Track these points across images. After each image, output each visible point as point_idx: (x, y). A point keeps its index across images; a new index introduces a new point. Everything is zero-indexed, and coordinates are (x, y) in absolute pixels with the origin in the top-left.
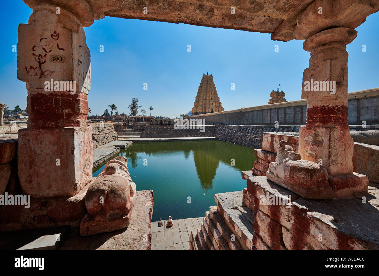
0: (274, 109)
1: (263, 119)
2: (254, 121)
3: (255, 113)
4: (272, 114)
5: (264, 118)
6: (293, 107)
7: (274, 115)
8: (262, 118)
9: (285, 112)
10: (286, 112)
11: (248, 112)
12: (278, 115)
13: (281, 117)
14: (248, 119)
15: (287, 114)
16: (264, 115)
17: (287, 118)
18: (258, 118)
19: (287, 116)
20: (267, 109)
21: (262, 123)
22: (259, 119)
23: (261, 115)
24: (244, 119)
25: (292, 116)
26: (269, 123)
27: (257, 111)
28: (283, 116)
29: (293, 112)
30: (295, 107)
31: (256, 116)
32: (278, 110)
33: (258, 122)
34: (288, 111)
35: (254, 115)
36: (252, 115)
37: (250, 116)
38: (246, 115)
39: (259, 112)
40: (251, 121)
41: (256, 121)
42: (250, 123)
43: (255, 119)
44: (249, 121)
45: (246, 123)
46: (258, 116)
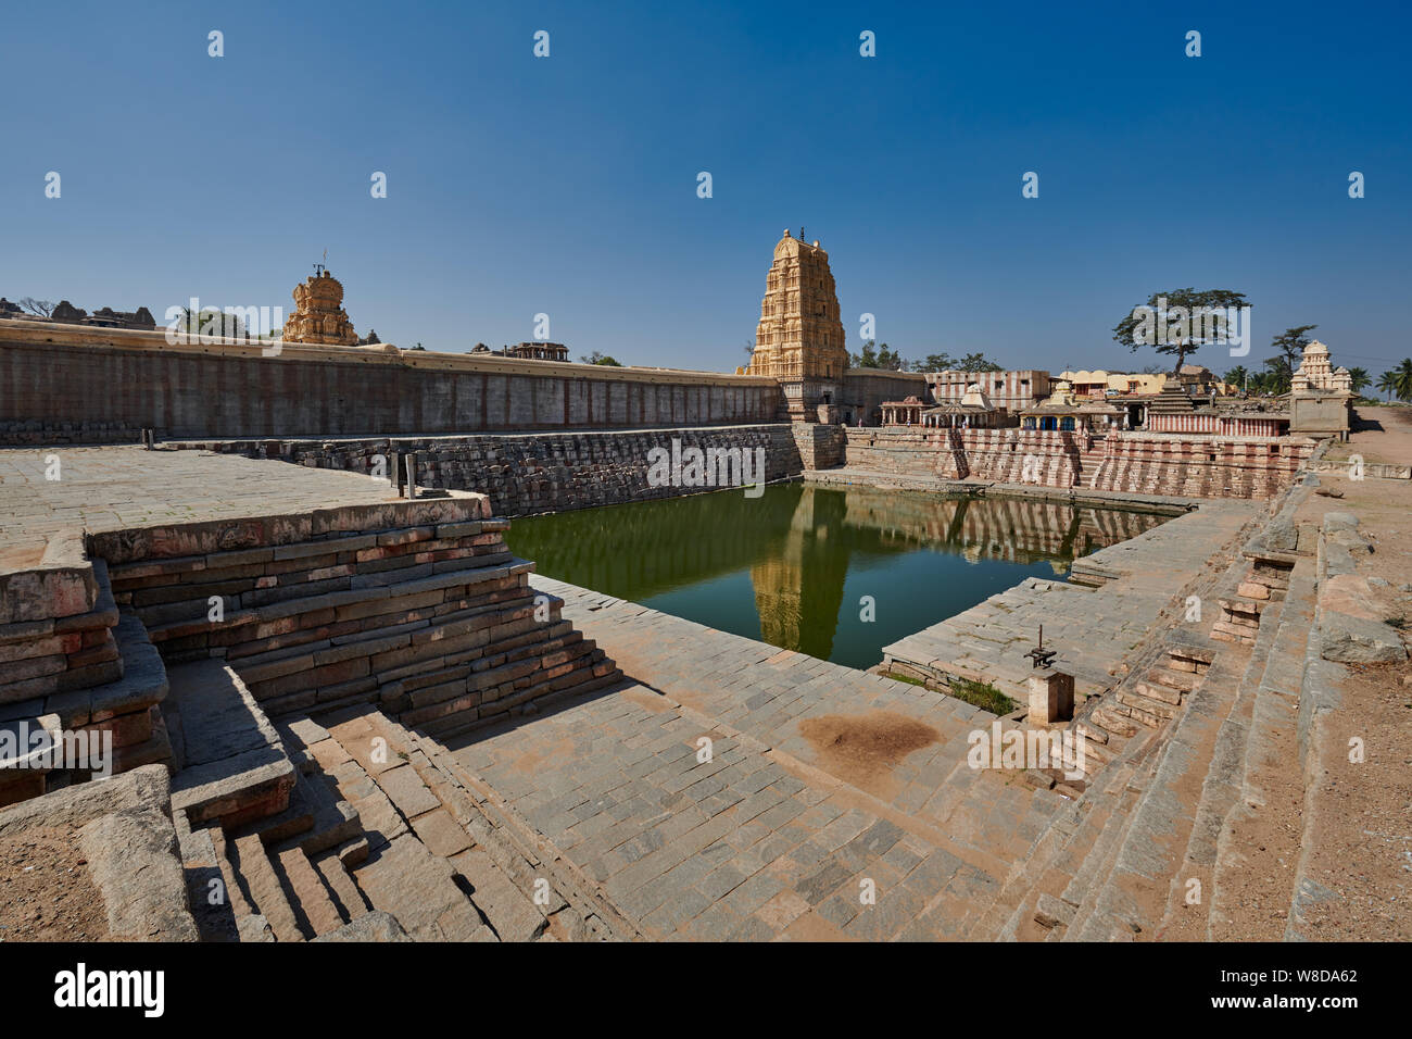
0: (578, 380)
1: (534, 411)
2: (489, 414)
3: (498, 383)
4: (573, 397)
5: (541, 406)
7: (579, 397)
8: (534, 404)
9: (608, 393)
10: (612, 395)
11: (457, 374)
12: (590, 401)
13: (599, 407)
14: (453, 407)
15: (614, 398)
16: (541, 395)
17: (612, 411)
18: (513, 406)
19: (613, 404)
20: (555, 378)
22: (521, 409)
23: (530, 393)
24: (425, 407)
25: (623, 404)
26: (562, 422)
27: (509, 377)
28: (603, 405)
29: (625, 396)
30: (630, 384)
31: (500, 396)
32: (590, 385)
34: (616, 392)
35: (493, 391)
36: (478, 391)
37: (468, 393)
38: (444, 388)
39: (517, 381)
40: (473, 418)
41: (502, 414)
42: (469, 426)
43: (499, 409)
44: (457, 413)
45: (439, 423)
46: (511, 399)
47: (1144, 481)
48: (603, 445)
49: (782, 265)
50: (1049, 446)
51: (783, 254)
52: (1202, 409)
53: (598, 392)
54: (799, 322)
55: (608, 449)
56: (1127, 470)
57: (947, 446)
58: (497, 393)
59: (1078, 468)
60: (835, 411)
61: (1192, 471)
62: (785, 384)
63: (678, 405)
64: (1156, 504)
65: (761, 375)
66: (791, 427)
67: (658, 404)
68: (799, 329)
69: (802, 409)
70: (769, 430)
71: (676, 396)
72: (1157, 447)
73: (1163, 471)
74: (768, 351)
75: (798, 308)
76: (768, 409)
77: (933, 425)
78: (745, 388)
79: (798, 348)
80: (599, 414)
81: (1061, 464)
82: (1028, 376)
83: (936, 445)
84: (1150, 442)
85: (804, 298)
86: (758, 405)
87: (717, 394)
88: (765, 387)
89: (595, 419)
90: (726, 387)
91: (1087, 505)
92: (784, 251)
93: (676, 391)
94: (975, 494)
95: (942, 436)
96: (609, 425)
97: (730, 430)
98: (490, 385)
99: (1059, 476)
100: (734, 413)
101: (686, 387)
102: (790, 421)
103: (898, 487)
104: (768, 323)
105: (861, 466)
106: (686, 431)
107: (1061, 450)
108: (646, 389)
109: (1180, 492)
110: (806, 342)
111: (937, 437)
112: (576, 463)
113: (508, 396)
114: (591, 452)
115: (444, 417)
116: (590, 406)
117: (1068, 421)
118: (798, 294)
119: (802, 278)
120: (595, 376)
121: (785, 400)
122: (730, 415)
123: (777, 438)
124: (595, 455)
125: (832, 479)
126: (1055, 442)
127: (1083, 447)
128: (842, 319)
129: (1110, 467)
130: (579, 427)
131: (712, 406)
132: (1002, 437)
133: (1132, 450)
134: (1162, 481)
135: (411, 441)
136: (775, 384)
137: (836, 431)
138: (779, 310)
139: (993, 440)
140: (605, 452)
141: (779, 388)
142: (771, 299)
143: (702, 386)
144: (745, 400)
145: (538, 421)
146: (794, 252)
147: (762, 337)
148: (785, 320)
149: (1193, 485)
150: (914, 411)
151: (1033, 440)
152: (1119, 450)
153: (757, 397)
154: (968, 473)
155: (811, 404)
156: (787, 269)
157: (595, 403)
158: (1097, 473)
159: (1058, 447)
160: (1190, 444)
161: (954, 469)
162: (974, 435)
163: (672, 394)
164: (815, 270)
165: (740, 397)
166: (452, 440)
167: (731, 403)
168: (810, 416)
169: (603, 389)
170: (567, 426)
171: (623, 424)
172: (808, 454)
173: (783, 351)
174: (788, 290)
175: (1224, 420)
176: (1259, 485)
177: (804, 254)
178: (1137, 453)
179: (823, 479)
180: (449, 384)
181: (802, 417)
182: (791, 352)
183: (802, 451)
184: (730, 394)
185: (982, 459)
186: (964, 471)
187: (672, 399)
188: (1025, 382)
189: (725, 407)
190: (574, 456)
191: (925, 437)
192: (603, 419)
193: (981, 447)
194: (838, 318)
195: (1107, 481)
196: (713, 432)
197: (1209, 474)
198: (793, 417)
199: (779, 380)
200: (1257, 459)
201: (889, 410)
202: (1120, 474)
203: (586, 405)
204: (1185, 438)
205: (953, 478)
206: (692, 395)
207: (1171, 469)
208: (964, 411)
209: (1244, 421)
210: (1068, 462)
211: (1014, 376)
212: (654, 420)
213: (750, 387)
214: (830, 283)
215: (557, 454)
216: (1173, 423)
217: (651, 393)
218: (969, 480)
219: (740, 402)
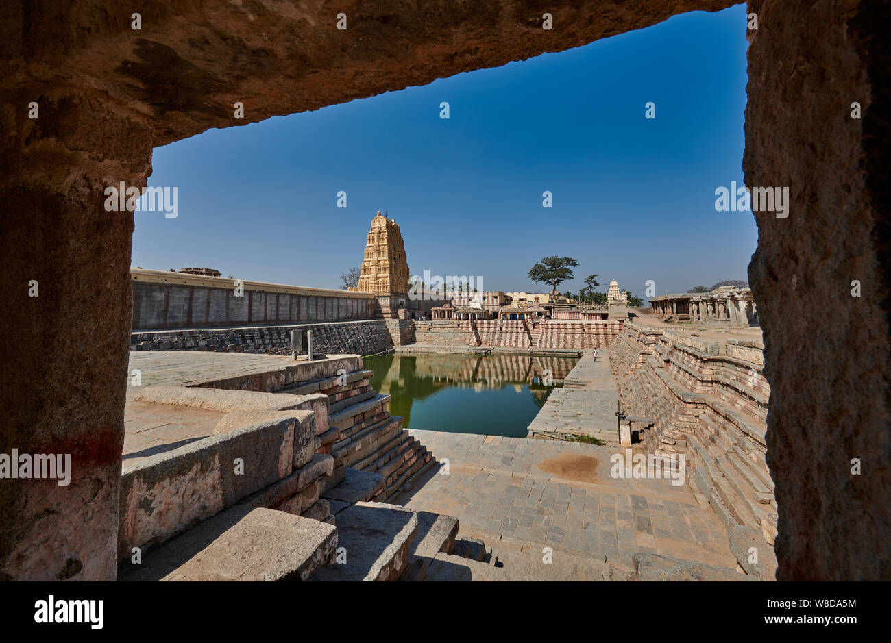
0: (258, 292)
1: (227, 313)
2: (194, 315)
3: (201, 293)
4: (255, 304)
5: (233, 310)
6: (288, 294)
7: (259, 304)
8: (227, 308)
9: (278, 301)
10: (280, 302)
11: (170, 286)
12: (266, 306)
13: (271, 310)
14: (166, 310)
15: (281, 305)
17: (280, 313)
18: (212, 310)
19: (281, 308)
21: (224, 320)
22: (217, 312)
23: (224, 301)
24: (142, 310)
25: (287, 308)
26: (247, 320)
27: (210, 289)
28: (274, 309)
29: (288, 303)
30: (292, 296)
31: (203, 303)
32: (266, 296)
33: (211, 319)
34: (283, 300)
35: (198, 298)
36: (185, 299)
37: (179, 300)
38: (159, 296)
39: (216, 292)
40: (181, 317)
41: (204, 315)
42: (177, 324)
43: (201, 312)
44: (169, 315)
45: (153, 322)
46: (211, 305)
47: (559, 343)
48: (279, 334)
49: (376, 230)
50: (517, 328)
51: (377, 224)
52: (573, 309)
53: (271, 301)
54: (387, 262)
55: (282, 337)
56: (551, 338)
57: (470, 329)
58: (201, 300)
59: (530, 338)
60: (407, 312)
61: (577, 337)
62: (379, 297)
63: (320, 309)
64: (566, 353)
65: (364, 292)
66: (385, 322)
67: (308, 308)
68: (388, 266)
69: (390, 311)
70: (374, 323)
71: (319, 304)
72: (562, 326)
73: (565, 337)
74: (368, 278)
75: (387, 254)
76: (370, 311)
77: (460, 319)
78: (358, 299)
79: (387, 277)
80: (271, 315)
81: (523, 336)
82: (497, 294)
83: (464, 329)
84: (559, 324)
85: (389, 249)
86: (365, 309)
87: (342, 303)
88: (369, 299)
89: (269, 318)
90: (347, 299)
91: (537, 355)
92: (378, 223)
93: (319, 300)
94: (487, 353)
95: (467, 324)
96: (277, 322)
97: (353, 324)
98: (196, 295)
99: (523, 342)
100: (352, 314)
101: (325, 298)
102: (383, 318)
103: (448, 352)
104: (368, 262)
105: (425, 342)
106: (329, 325)
107: (523, 329)
108: (301, 299)
109: (573, 347)
110: (391, 273)
111: (465, 325)
112: (262, 347)
113: (208, 303)
114: (271, 339)
115: (158, 317)
116: (266, 309)
117: (522, 315)
118: (386, 247)
119: (388, 238)
120: (270, 290)
121: (379, 306)
122: (350, 315)
123: (379, 328)
124: (274, 341)
125: (412, 350)
126: (520, 326)
127: (531, 328)
128: (408, 262)
129: (544, 336)
130: (258, 323)
131: (340, 309)
132: (495, 324)
133: (552, 328)
134: (566, 342)
135: (137, 335)
136: (373, 297)
137: (410, 323)
138: (375, 255)
139: (491, 325)
140: (281, 339)
141: (376, 299)
142: (370, 249)
143: (334, 297)
144: (358, 306)
145: (230, 320)
146: (383, 223)
147: (364, 270)
148: (379, 261)
149: (578, 343)
150: (450, 312)
151: (510, 325)
152: (547, 328)
153: (364, 304)
154: (481, 343)
155: (394, 308)
156: (380, 233)
157: (269, 308)
158: (539, 340)
159: (521, 328)
160: (574, 324)
161: (475, 341)
162: (482, 324)
163: (317, 302)
164: (394, 233)
165: (355, 304)
166: (171, 333)
167: (350, 308)
168: (394, 315)
169: (274, 298)
170: (249, 323)
171: (286, 321)
172: (396, 337)
173: (378, 278)
174: (380, 244)
175: (582, 314)
176: (602, 342)
177: (389, 225)
178: (554, 330)
179: (406, 350)
180: (163, 294)
181: (390, 315)
182: (383, 279)
183: (393, 335)
184: (350, 302)
185: (487, 335)
186: (479, 343)
187: (317, 305)
188: (496, 297)
189: (347, 310)
190: (261, 342)
191: (459, 325)
192: (274, 318)
193: (486, 329)
194: (406, 262)
195: (544, 343)
196: (344, 325)
197: (583, 338)
198: (385, 316)
199: (376, 295)
200: (600, 330)
201: (436, 311)
202: (549, 340)
203: (263, 308)
204: (572, 322)
205: (474, 346)
206: (329, 302)
207: (568, 336)
208: (474, 311)
209: (590, 314)
210: (526, 335)
211: (491, 294)
212: (306, 318)
213: (360, 299)
214: (401, 243)
215: (249, 341)
216: (564, 316)
217: (304, 301)
218: (483, 346)
219: (355, 308)
